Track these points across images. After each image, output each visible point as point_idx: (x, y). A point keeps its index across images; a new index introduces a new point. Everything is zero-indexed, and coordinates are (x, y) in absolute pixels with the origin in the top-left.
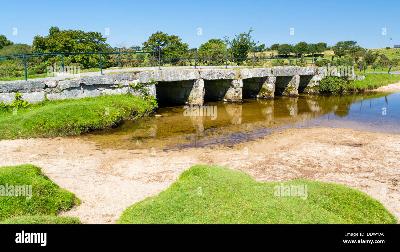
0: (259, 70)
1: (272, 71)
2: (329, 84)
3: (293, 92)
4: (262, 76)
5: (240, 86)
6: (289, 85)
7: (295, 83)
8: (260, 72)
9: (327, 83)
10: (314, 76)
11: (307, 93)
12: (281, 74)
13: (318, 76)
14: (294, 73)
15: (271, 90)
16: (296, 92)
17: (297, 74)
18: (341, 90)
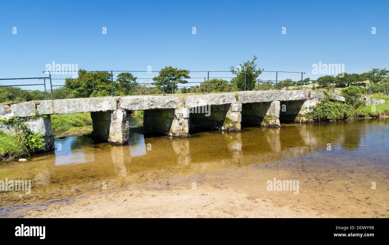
0: (216, 96)
1: (236, 97)
2: (326, 110)
3: (273, 121)
4: (221, 103)
5: (184, 116)
6: (268, 114)
7: (274, 110)
8: (218, 99)
9: (323, 109)
10: (306, 101)
11: (298, 122)
12: (252, 100)
13: (310, 101)
14: (271, 99)
15: (235, 120)
16: (276, 121)
17: (277, 99)
18: (345, 117)
